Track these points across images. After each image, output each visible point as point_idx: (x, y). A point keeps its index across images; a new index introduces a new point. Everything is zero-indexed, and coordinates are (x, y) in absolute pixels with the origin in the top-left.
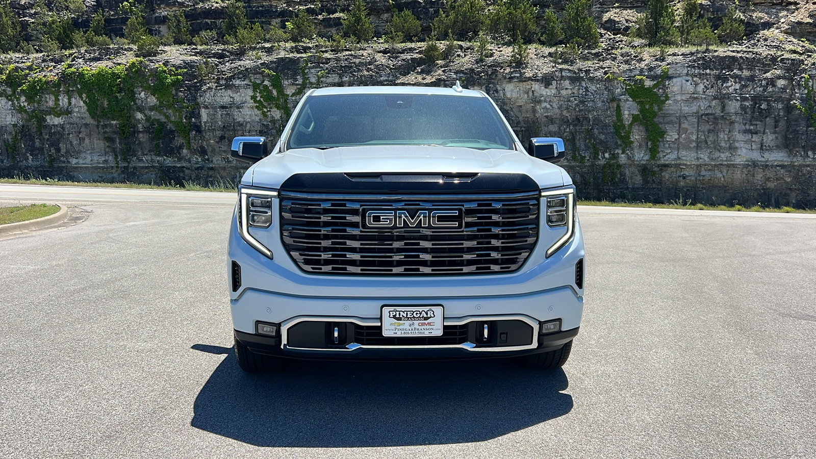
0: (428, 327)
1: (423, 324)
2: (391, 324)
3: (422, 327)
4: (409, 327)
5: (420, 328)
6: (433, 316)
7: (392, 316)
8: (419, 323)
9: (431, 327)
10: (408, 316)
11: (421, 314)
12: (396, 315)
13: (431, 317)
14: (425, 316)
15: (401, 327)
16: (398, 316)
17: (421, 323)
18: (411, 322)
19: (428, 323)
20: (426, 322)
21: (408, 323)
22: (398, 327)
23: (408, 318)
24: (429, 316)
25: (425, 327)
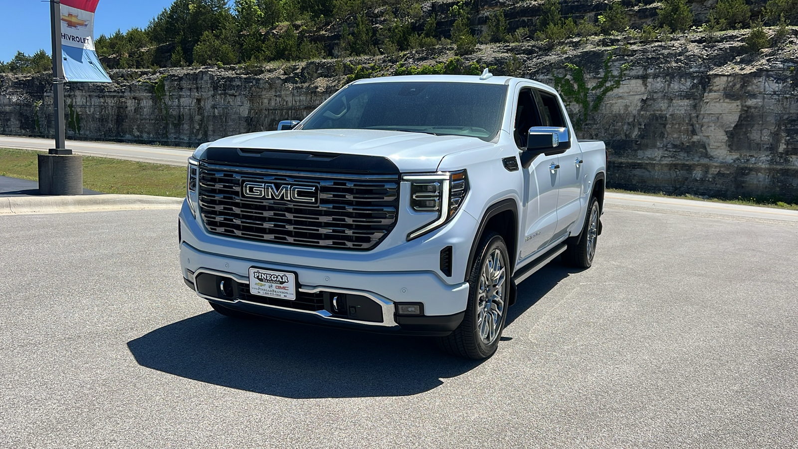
0: (283, 291)
1: (280, 288)
2: (256, 284)
3: (279, 290)
4: (268, 289)
5: (277, 290)
6: (287, 281)
7: (256, 277)
8: (276, 286)
9: (286, 291)
10: (268, 279)
11: (277, 278)
12: (259, 276)
13: (285, 282)
14: (281, 280)
15: (263, 287)
16: (260, 277)
17: (278, 286)
18: (270, 284)
19: (283, 287)
20: (282, 286)
21: (268, 284)
22: (260, 287)
23: (268, 280)
24: (284, 281)
25: (281, 290)
